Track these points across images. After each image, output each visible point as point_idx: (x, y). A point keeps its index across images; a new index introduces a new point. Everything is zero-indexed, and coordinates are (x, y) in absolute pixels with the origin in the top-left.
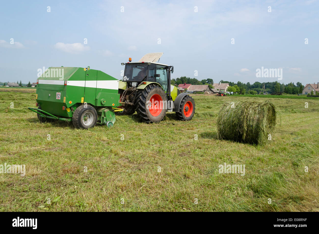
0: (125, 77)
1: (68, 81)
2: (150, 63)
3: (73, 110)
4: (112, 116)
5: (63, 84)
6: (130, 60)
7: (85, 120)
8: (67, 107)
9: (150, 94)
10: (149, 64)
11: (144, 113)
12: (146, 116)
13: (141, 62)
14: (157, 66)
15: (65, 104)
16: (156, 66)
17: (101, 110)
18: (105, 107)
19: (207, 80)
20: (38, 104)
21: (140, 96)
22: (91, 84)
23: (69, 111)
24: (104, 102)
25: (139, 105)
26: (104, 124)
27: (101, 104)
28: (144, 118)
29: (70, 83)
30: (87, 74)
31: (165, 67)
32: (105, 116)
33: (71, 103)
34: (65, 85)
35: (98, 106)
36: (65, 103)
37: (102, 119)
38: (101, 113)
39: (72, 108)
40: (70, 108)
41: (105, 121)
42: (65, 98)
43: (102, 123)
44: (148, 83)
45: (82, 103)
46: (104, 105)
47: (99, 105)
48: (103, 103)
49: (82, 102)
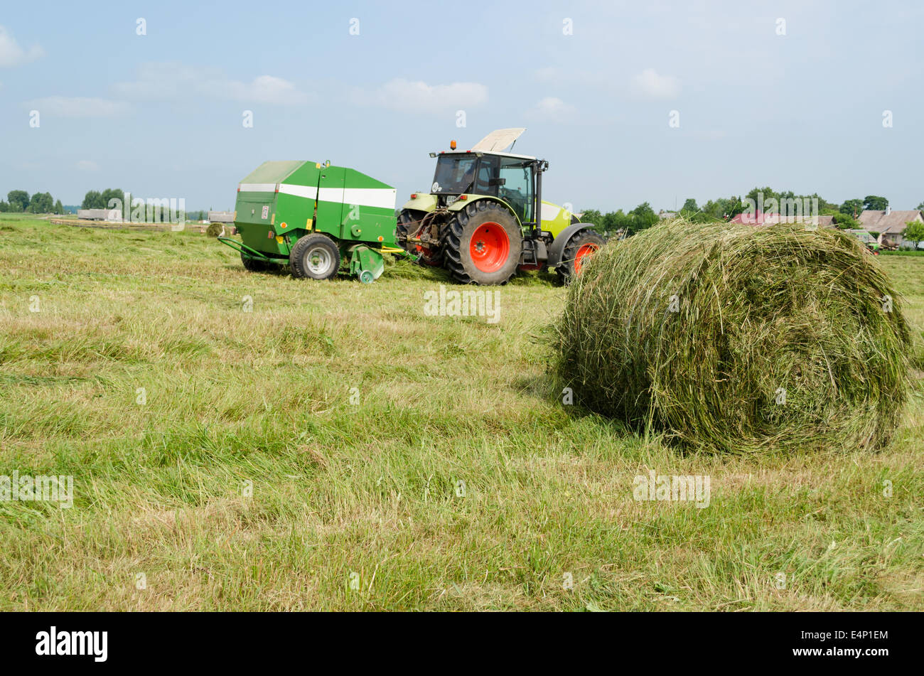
0: (436, 183)
1: (281, 185)
2: (480, 153)
3: (290, 242)
4: (377, 263)
5: (274, 191)
6: (454, 147)
7: (315, 264)
8: (276, 235)
9: (473, 220)
10: (479, 156)
11: (456, 260)
12: (460, 266)
13: (465, 151)
14: (502, 159)
15: (272, 228)
16: (499, 160)
17: (353, 249)
18: (360, 242)
19: (865, 203)
20: (237, 230)
21: (453, 222)
22: (330, 195)
23: (281, 241)
24: (357, 231)
25: (448, 242)
26: (355, 277)
27: (352, 235)
28: (457, 270)
29: (286, 189)
30: (321, 174)
31: (525, 161)
32: (359, 260)
33: (284, 227)
34: (276, 192)
35: (344, 238)
36: (273, 226)
37: (351, 265)
38: (352, 253)
39: (287, 237)
40: (284, 235)
41: (357, 269)
42: (274, 215)
43: (351, 272)
44: (472, 197)
45: (308, 231)
46: (359, 237)
47: (347, 236)
48: (356, 234)
49: (307, 228)
